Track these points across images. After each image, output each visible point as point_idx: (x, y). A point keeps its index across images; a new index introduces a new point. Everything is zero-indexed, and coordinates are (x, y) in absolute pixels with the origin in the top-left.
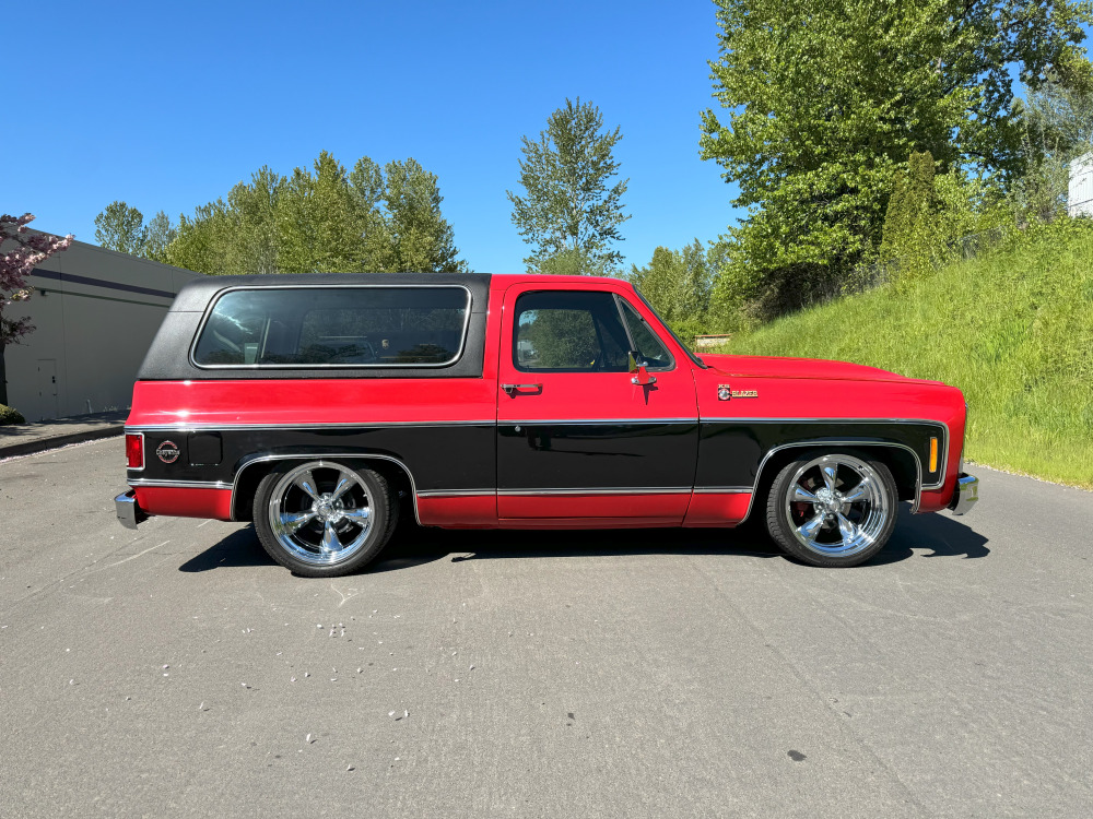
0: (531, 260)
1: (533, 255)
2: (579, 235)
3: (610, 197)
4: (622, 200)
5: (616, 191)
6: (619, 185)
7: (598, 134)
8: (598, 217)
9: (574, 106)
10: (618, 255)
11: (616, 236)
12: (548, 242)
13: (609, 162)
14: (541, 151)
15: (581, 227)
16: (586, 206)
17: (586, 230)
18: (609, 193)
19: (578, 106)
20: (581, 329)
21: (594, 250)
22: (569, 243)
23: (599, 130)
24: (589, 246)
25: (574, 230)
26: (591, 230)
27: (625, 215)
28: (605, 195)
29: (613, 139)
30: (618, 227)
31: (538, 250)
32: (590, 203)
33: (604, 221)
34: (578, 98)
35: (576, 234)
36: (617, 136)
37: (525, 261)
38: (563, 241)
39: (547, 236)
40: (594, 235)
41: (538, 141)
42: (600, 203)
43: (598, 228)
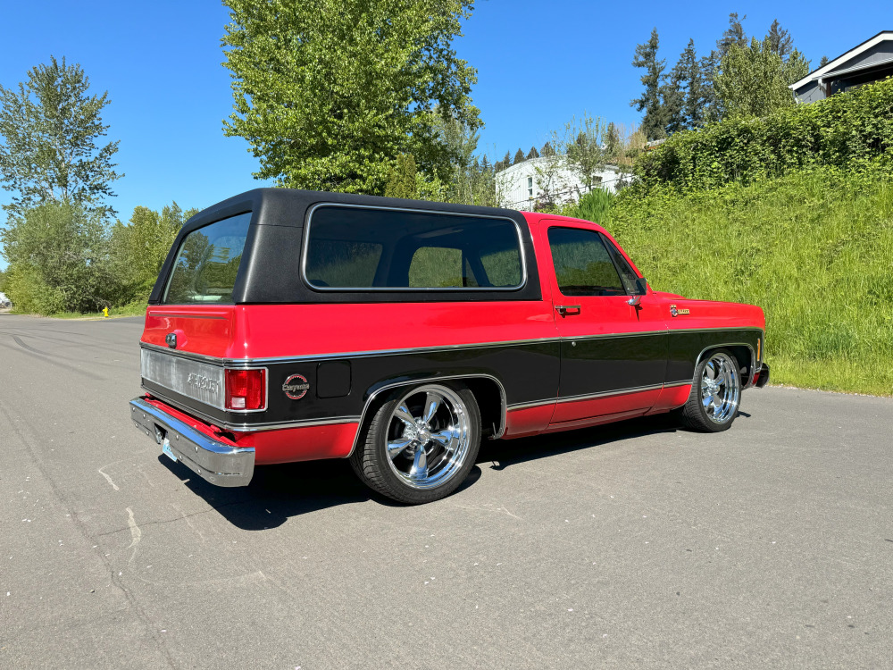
0: (13, 207)
1: (14, 202)
2: (68, 187)
3: (101, 155)
4: (113, 159)
5: (107, 150)
6: (110, 145)
7: (84, 95)
8: (88, 173)
9: (60, 64)
10: (110, 209)
11: (108, 191)
12: (34, 191)
13: (97, 122)
14: (21, 102)
15: (71, 179)
16: (75, 161)
17: (76, 184)
18: (99, 151)
19: (64, 65)
20: (79, 278)
21: (85, 203)
22: (57, 193)
23: (85, 91)
24: (79, 197)
25: (63, 182)
26: (81, 184)
27: (118, 173)
28: (96, 153)
29: (100, 102)
30: (110, 184)
31: (21, 199)
32: (79, 158)
33: (93, 177)
34: (64, 58)
35: (65, 186)
36: (105, 101)
37: (5, 208)
38: (49, 191)
39: (31, 185)
40: (84, 189)
41: (17, 91)
42: (91, 159)
43: (88, 183)
